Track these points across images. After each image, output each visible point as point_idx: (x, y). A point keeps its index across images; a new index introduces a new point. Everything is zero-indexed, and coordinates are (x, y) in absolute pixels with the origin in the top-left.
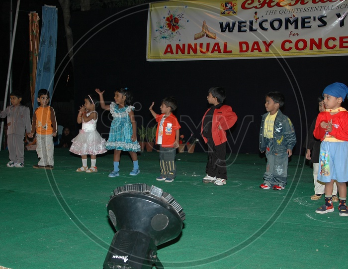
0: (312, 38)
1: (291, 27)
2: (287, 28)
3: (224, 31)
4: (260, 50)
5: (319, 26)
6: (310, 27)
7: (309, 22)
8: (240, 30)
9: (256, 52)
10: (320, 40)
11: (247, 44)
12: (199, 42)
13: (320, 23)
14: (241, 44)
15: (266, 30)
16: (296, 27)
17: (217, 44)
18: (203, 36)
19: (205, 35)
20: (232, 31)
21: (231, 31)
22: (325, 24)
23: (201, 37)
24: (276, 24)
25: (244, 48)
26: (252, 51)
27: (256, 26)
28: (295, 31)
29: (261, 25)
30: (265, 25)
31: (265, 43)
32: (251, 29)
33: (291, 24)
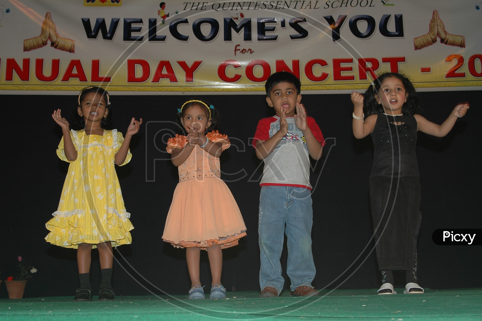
0: (280, 59)
1: (238, 37)
2: (228, 37)
3: (95, 37)
4: (173, 79)
5: (293, 37)
6: (275, 38)
7: (273, 29)
8: (127, 37)
9: (165, 82)
10: (296, 64)
11: (145, 65)
12: (33, 56)
13: (295, 32)
14: (131, 64)
15: (185, 39)
16: (248, 37)
17: (76, 63)
18: (44, 44)
19: (49, 43)
20: (110, 38)
21: (109, 36)
22: (304, 34)
23: (39, 46)
24: (206, 30)
25: (139, 71)
26: (156, 80)
27: (163, 31)
28: (246, 45)
29: (173, 30)
30: (182, 29)
31: (183, 64)
32: (153, 36)
33: (238, 31)
